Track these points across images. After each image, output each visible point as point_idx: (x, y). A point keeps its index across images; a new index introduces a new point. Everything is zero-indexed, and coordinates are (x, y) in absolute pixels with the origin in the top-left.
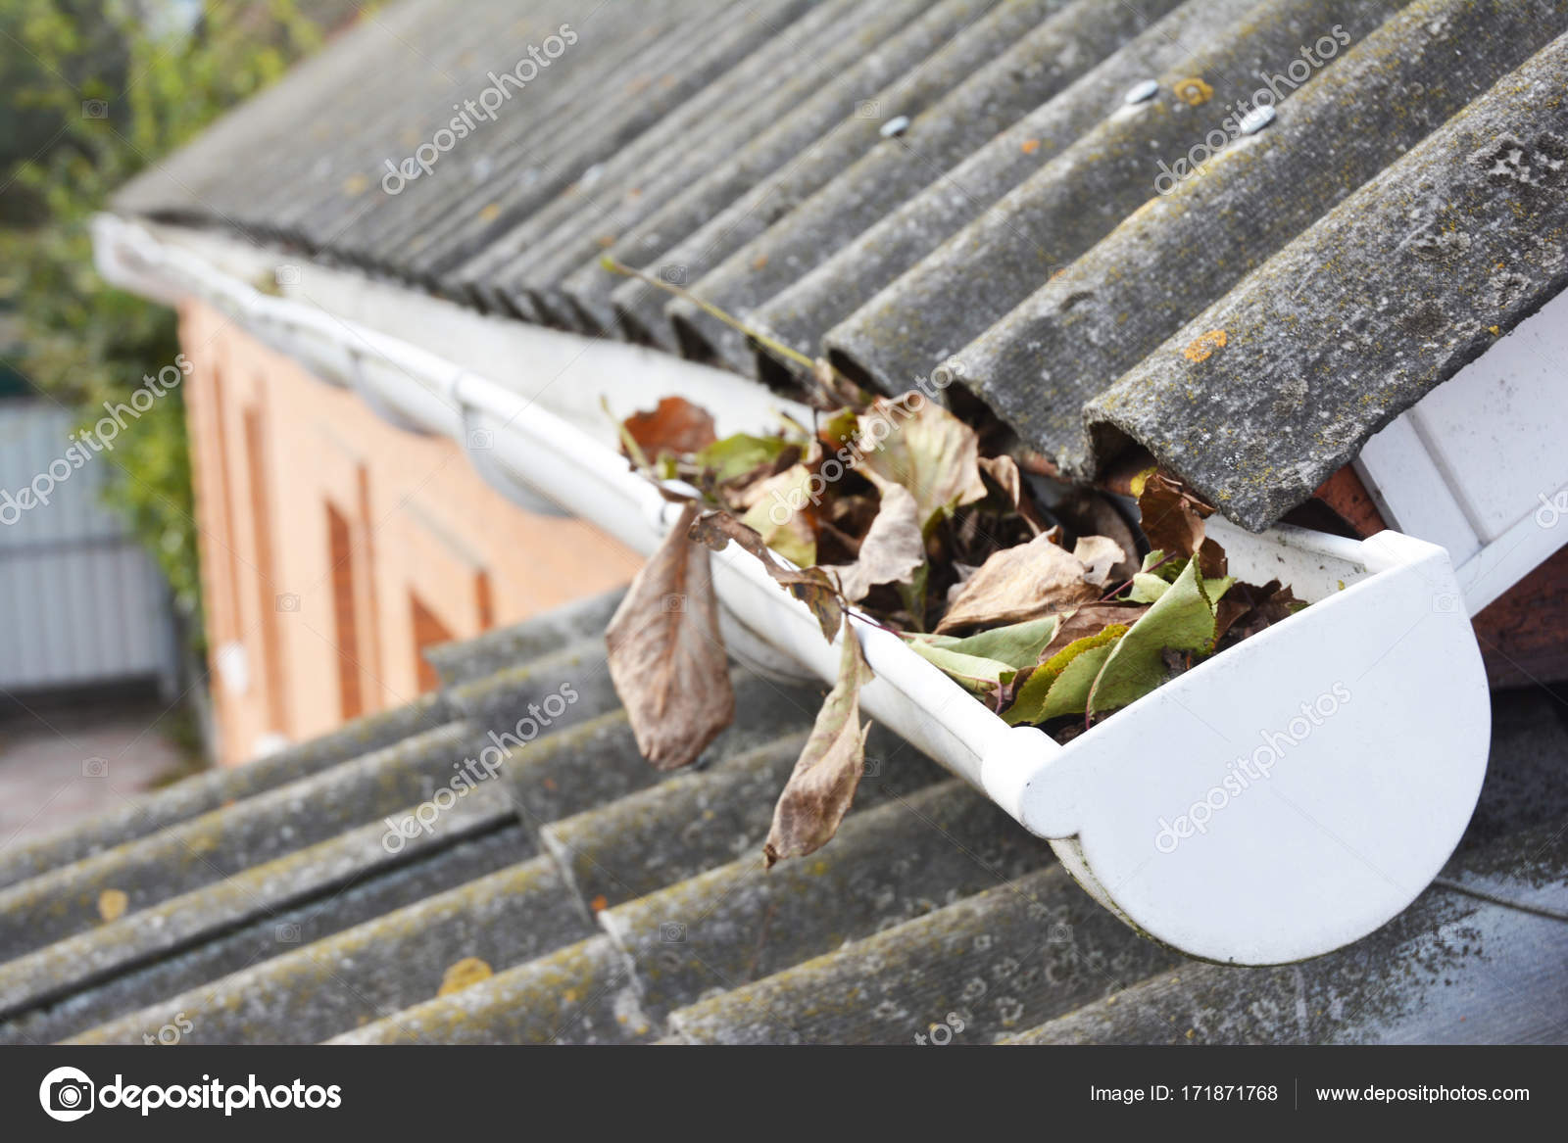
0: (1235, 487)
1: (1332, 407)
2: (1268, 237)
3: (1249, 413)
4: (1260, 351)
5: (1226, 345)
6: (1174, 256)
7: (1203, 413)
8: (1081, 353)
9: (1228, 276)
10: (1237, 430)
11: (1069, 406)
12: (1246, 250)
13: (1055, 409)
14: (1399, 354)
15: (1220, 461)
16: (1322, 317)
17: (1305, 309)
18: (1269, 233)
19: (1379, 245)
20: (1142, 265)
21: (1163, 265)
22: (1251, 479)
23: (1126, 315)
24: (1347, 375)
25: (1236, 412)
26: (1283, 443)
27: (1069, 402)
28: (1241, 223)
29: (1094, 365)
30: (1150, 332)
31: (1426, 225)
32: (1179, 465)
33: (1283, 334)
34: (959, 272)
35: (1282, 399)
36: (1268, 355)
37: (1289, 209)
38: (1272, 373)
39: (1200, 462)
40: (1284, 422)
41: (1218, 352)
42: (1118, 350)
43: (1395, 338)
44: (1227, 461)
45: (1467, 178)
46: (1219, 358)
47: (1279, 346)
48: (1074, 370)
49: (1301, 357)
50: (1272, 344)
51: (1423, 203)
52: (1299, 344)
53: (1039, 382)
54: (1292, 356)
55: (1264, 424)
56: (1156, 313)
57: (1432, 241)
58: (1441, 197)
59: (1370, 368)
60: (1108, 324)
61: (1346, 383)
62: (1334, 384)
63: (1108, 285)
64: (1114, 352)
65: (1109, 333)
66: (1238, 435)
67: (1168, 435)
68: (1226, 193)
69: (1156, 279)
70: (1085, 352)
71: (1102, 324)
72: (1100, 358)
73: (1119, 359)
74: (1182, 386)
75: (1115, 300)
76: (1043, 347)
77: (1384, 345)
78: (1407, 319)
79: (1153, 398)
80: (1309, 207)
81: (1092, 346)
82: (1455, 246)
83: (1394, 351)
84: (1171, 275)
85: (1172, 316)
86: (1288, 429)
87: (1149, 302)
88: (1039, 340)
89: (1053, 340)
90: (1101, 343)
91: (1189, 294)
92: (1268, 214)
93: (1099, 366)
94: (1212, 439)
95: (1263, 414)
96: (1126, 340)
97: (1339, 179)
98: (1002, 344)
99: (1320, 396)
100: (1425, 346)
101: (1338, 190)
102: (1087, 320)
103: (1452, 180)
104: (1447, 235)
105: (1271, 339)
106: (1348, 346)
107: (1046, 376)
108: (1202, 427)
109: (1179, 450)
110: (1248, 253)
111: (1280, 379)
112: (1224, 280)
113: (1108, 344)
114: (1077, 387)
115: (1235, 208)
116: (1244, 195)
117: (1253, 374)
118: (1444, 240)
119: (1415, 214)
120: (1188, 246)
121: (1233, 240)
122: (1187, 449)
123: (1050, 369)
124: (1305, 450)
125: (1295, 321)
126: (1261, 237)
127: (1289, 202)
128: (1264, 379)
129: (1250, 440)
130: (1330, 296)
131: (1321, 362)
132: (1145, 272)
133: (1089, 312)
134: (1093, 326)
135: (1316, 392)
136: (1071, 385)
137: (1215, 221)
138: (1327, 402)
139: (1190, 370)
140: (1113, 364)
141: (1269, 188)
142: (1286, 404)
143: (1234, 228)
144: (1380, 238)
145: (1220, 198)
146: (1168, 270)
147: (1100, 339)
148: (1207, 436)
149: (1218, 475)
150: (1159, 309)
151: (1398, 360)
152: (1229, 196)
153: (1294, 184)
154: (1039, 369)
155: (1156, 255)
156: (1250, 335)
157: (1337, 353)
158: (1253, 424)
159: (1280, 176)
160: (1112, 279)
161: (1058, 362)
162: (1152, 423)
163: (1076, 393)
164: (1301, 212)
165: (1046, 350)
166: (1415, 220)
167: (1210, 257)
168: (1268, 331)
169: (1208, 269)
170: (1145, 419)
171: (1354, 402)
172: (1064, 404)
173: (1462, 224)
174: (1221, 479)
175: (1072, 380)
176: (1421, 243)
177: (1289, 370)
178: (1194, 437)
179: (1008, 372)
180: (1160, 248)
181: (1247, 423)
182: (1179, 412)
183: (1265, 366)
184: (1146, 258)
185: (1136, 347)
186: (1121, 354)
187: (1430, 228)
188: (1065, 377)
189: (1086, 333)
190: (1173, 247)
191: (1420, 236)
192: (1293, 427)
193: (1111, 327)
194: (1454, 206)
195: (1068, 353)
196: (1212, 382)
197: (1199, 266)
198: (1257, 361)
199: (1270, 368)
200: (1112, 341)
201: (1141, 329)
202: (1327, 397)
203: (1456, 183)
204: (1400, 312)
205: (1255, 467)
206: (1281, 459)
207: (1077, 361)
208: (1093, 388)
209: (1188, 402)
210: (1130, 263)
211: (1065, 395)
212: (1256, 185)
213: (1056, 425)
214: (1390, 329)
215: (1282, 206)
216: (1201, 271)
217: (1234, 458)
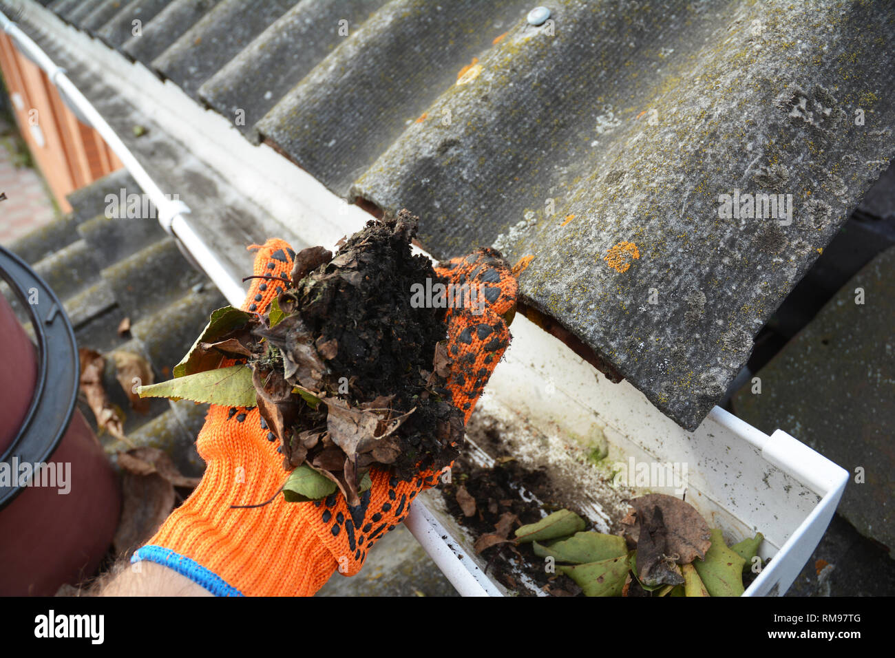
0: (669, 390)
1: (723, 314)
2: (565, 103)
3: (668, 322)
4: (667, 266)
5: (640, 258)
6: (508, 115)
7: (636, 323)
8: (458, 188)
9: (544, 131)
10: (663, 338)
11: (456, 229)
12: (553, 112)
13: (447, 231)
14: (759, 267)
15: (654, 367)
16: (705, 235)
17: (691, 227)
18: (564, 100)
19: (731, 173)
20: (488, 121)
21: (502, 122)
22: (679, 383)
23: (484, 159)
24: (729, 287)
25: (659, 322)
26: (696, 349)
27: (456, 226)
28: (546, 92)
29: (468, 196)
30: (501, 172)
31: (759, 157)
32: (625, 371)
33: (680, 250)
34: (336, 88)
35: (690, 309)
36: (673, 269)
37: (573, 84)
38: (679, 286)
39: (640, 368)
40: (693, 331)
41: (635, 265)
42: (482, 185)
43: (754, 254)
44: (660, 366)
45: (777, 119)
46: (638, 271)
47: (679, 261)
48: (455, 201)
49: (697, 271)
50: (674, 259)
51: (752, 138)
52: (693, 260)
53: (432, 209)
54: (691, 270)
55: (680, 331)
56: (503, 158)
57: (765, 171)
58: (764, 134)
59: (743, 280)
60: (473, 166)
61: (730, 294)
62: (723, 295)
63: (468, 135)
64: (480, 187)
65: (474, 172)
66: (663, 342)
67: (613, 344)
68: (534, 70)
69: (499, 131)
70: (461, 187)
71: (469, 165)
72: (472, 192)
73: (484, 193)
74: (614, 296)
75: (475, 147)
76: (431, 182)
77: (749, 259)
78: (760, 237)
79: (592, 307)
80: (585, 83)
81: (465, 182)
82: (780, 176)
83: (755, 265)
84: (508, 129)
85: (513, 159)
86: (697, 336)
87: (497, 149)
88: (428, 177)
89: (437, 177)
90: (470, 180)
91: (521, 143)
92: (562, 87)
93: (472, 197)
94: (645, 348)
95: (678, 323)
96: (486, 178)
97: (600, 64)
98: (402, 177)
99: (715, 305)
100: (774, 260)
101: (600, 71)
102: (458, 162)
103: (767, 119)
104: (774, 166)
105: (672, 254)
106: (726, 260)
107: (437, 205)
108: (637, 336)
109: (623, 358)
110: (554, 114)
111: (685, 291)
112: (542, 134)
113: (475, 180)
114: (460, 213)
115: (541, 81)
116: (545, 72)
117: (666, 287)
118: (772, 169)
119: (749, 147)
120: (516, 108)
121: (543, 105)
122: (629, 358)
123: (439, 200)
124: (713, 355)
125: (687, 239)
126: (560, 104)
127: (573, 79)
128: (675, 291)
129: (672, 347)
130: (707, 217)
131: (711, 275)
132: (491, 127)
133: (458, 155)
134: (464, 166)
135: (711, 302)
136: (455, 212)
137: (530, 90)
138: (720, 311)
139: (617, 280)
140: (481, 196)
141: (560, 69)
142: (693, 314)
143: (543, 96)
144: (731, 166)
145: (530, 74)
146: (506, 125)
147: (469, 177)
148: (642, 344)
149: (655, 380)
150: (505, 154)
151: (759, 273)
152: (535, 72)
153: (574, 66)
154: (431, 200)
155: (495, 114)
156: (657, 251)
157: (720, 267)
158: (672, 332)
159: (565, 59)
160: (470, 131)
161: (444, 194)
162: (598, 332)
163: (459, 218)
164: (581, 86)
165: (434, 185)
166: (751, 152)
167: (531, 116)
168: (670, 246)
169: (531, 125)
170: (592, 328)
171: (738, 310)
172: (453, 227)
173: (781, 158)
174: (657, 383)
175: (455, 208)
176: (758, 172)
177: (691, 284)
178: (633, 346)
179: (411, 201)
180: (498, 108)
181: (668, 331)
182: (617, 321)
183: (673, 279)
184: (490, 116)
185: (494, 183)
186: (485, 188)
187: (761, 159)
188: (450, 206)
189: (459, 172)
190: (506, 108)
191: (756, 167)
192: (701, 335)
193: (475, 167)
194: (774, 141)
195: (449, 187)
196: (636, 292)
197: (525, 123)
198: (667, 274)
199: (677, 281)
200: (477, 178)
201: (495, 169)
202: (719, 306)
203: (770, 122)
204: (754, 232)
205: (680, 371)
206: (697, 362)
207: (457, 194)
208: (470, 215)
209: (623, 312)
210: (479, 119)
211: (452, 220)
212: (551, 65)
213: (450, 243)
214: (751, 247)
215: (570, 82)
216: (527, 126)
217: (664, 364)
